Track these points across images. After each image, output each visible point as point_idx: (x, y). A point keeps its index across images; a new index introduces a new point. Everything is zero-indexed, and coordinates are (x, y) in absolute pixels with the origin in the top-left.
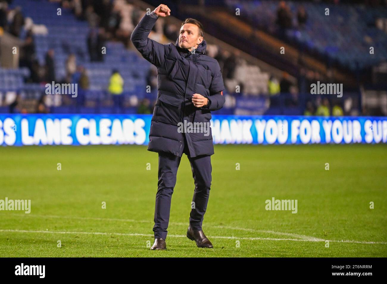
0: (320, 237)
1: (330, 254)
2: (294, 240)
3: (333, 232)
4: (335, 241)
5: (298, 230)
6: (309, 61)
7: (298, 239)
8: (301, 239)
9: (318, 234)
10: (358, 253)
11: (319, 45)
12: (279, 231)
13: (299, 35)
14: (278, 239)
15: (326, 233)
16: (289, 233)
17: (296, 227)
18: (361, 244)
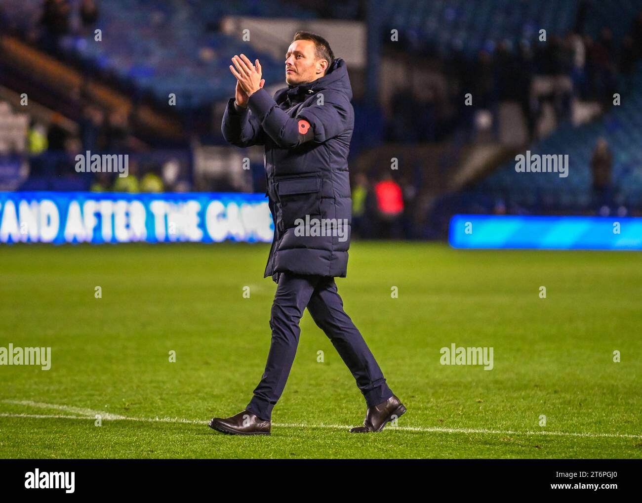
0: (117, 412)
1: (135, 442)
2: (69, 417)
3: (141, 403)
4: (143, 419)
5: (77, 399)
6: (101, 93)
7: (77, 416)
8: (83, 416)
9: (113, 406)
10: (185, 440)
11: (119, 64)
12: (43, 402)
13: (83, 46)
14: (42, 417)
15: (128, 405)
16: (60, 404)
17: (74, 393)
18: (190, 424)
